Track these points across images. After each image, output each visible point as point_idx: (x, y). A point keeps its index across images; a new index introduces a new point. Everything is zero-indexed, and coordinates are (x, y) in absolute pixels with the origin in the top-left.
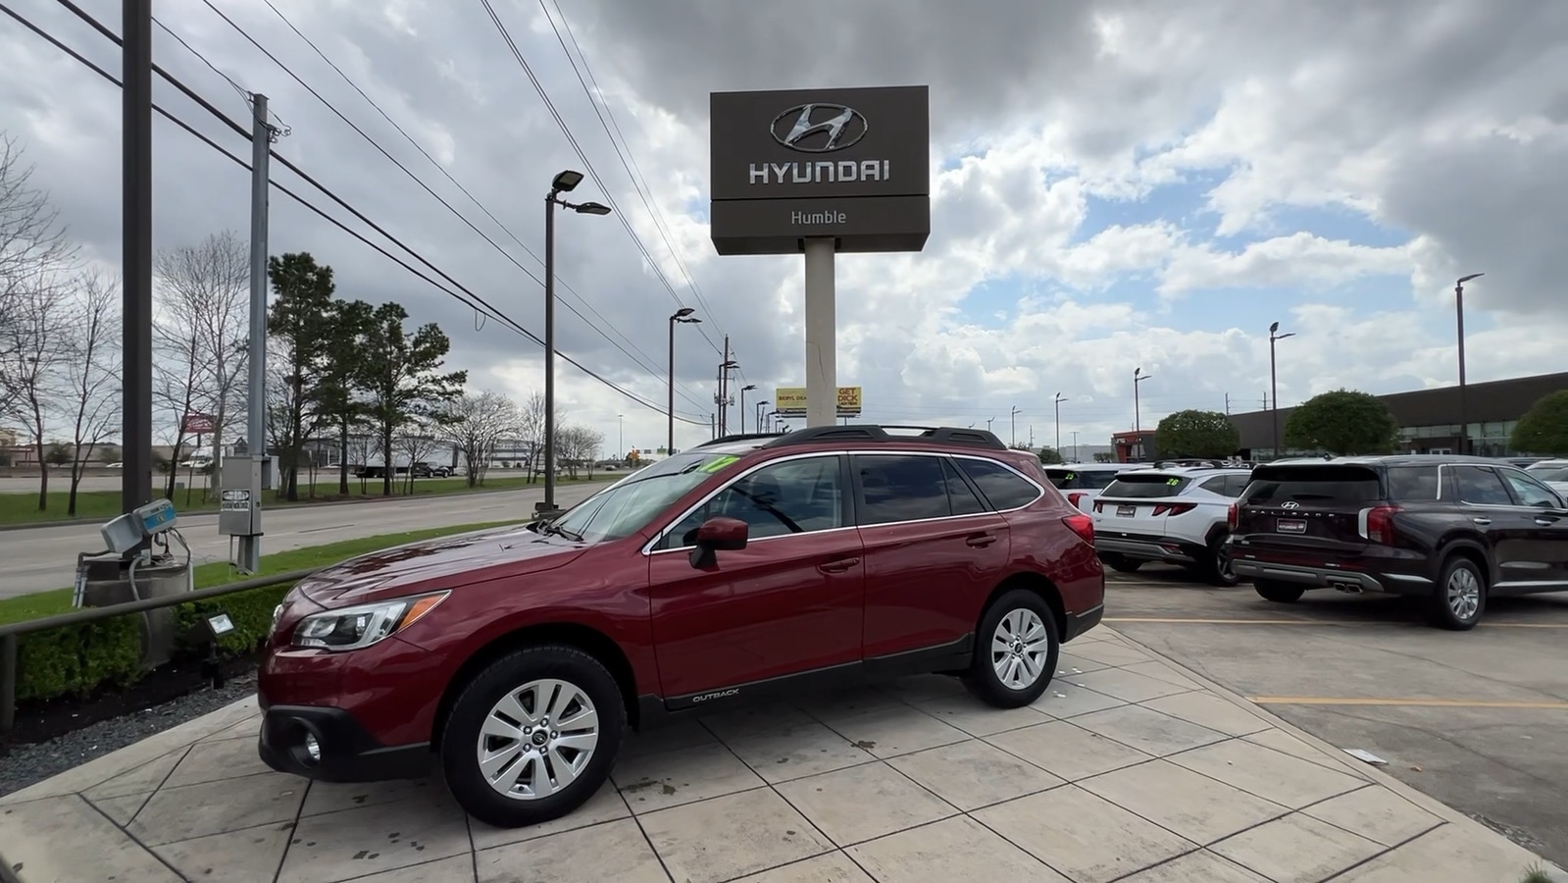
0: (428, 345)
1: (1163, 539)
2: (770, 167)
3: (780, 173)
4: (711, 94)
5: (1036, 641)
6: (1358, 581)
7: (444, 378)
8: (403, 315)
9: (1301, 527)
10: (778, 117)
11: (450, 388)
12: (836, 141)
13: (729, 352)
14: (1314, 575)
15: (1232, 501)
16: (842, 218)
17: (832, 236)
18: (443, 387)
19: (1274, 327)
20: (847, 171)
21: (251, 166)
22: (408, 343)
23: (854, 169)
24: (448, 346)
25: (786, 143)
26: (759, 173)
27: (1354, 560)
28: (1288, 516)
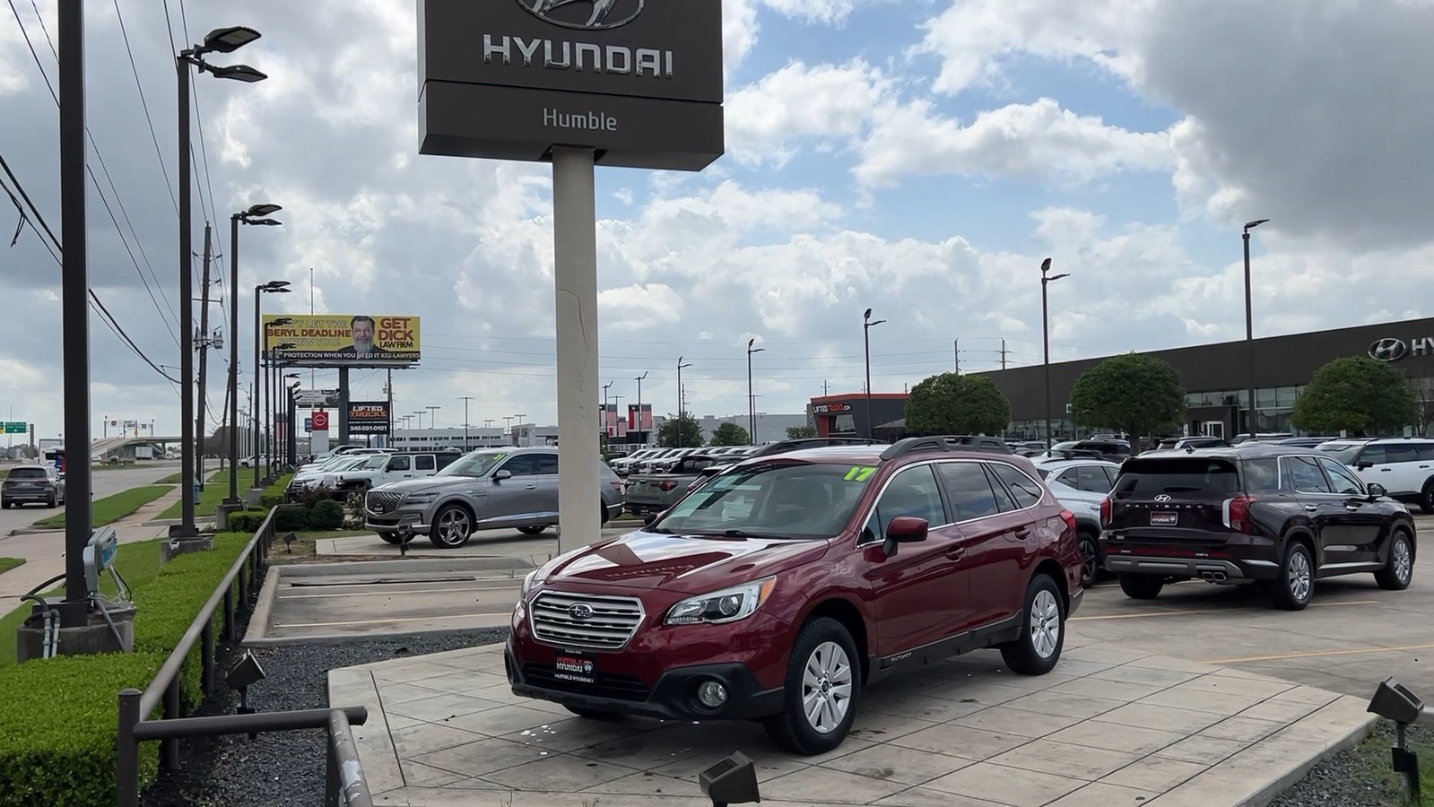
2: (513, 44)
5: (1051, 618)
6: (1222, 568)
9: (1173, 519)
12: (604, 17)
14: (1186, 566)
16: (611, 124)
17: (591, 147)
19: (1046, 265)
20: (618, 59)
23: (627, 57)
25: (535, 10)
26: (497, 49)
27: (1218, 549)
28: (1160, 509)
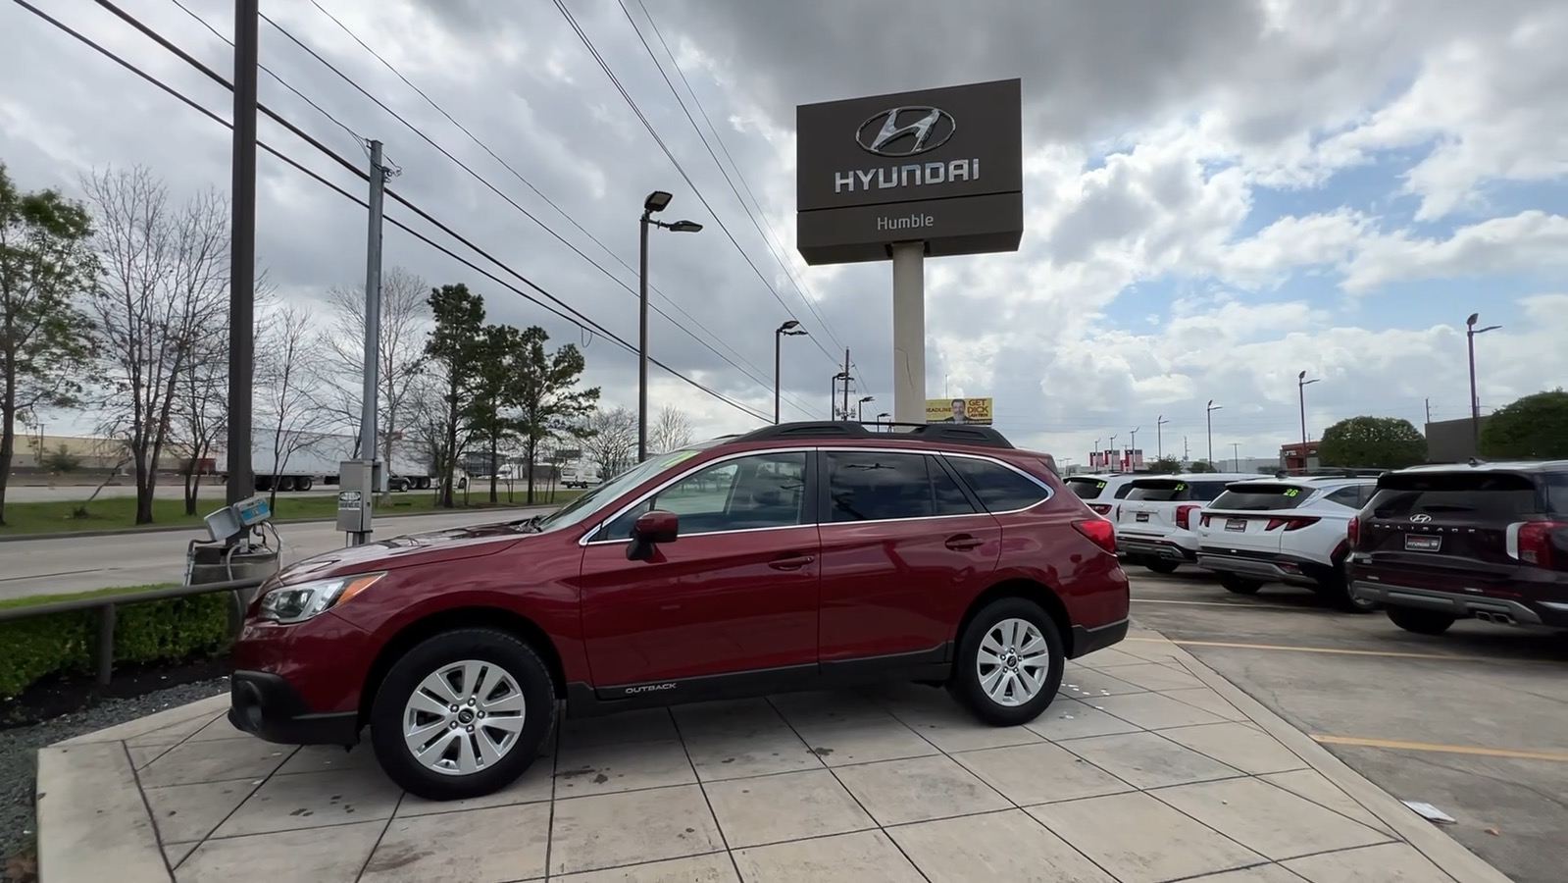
0: (566, 364)
1: (1276, 557)
2: (855, 174)
3: (866, 179)
4: (798, 107)
5: (1035, 654)
6: (1506, 609)
7: (580, 395)
8: (545, 337)
9: (1434, 544)
10: (863, 125)
11: (585, 404)
12: (924, 143)
13: (850, 364)
14: (1451, 601)
15: (1352, 514)
16: (929, 221)
17: (921, 240)
18: (579, 403)
19: (1472, 320)
20: (935, 173)
21: (368, 204)
22: (549, 363)
23: (942, 170)
24: (583, 365)
25: (872, 149)
26: (844, 181)
27: (1502, 584)
28: (1418, 532)
